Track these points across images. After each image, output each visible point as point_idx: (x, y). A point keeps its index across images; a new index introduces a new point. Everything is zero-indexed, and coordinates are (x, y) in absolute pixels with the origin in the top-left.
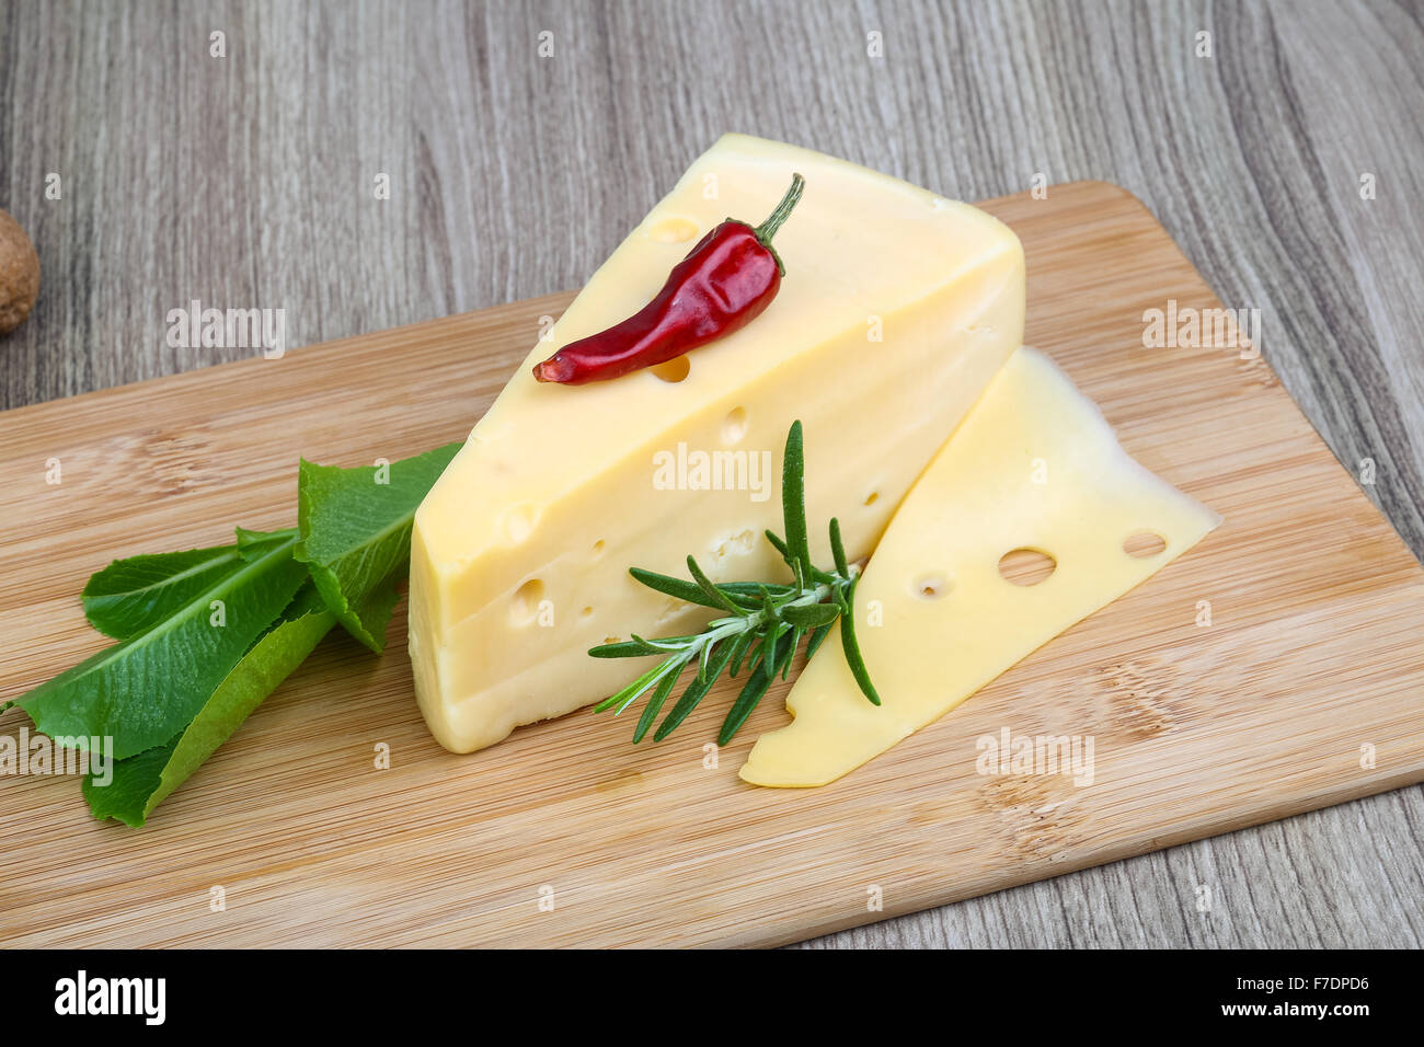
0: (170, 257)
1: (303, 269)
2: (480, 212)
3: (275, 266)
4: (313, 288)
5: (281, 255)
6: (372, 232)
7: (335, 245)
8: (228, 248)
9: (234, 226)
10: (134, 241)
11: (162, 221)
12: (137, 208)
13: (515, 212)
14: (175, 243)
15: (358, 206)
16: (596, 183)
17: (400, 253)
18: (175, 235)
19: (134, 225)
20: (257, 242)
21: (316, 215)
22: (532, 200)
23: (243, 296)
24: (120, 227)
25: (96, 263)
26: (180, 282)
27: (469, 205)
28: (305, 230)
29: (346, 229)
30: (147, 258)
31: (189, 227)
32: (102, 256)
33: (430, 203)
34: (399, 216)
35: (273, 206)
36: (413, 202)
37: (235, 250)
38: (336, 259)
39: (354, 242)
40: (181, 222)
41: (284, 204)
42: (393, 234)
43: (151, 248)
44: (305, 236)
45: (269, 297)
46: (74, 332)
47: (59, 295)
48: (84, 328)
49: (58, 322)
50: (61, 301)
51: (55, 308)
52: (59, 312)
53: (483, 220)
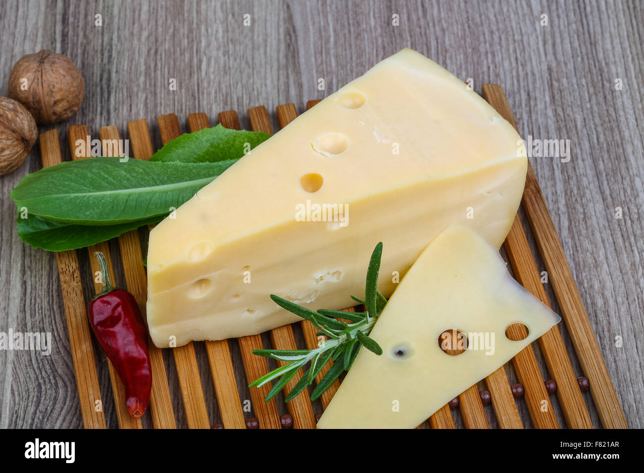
0: (153, 74)
1: (223, 86)
2: (318, 55)
3: (209, 83)
4: (229, 99)
5: (212, 77)
6: (261, 65)
7: (241, 72)
8: (184, 71)
9: (187, 55)
10: (134, 63)
11: (149, 51)
12: (136, 42)
13: (337, 57)
14: (156, 65)
15: (253, 48)
16: (380, 41)
17: (275, 79)
18: (156, 61)
19: (134, 53)
20: (199, 68)
21: (231, 52)
22: (346, 50)
23: (192, 101)
24: (127, 54)
25: (114, 75)
26: (158, 91)
27: (312, 51)
28: (225, 61)
29: (247, 62)
30: (140, 74)
31: (163, 56)
32: (117, 72)
33: (292, 48)
34: (275, 55)
35: (208, 45)
36: (283, 47)
37: (187, 72)
38: (241, 81)
39: (250, 71)
40: (159, 52)
41: (214, 44)
42: (271, 68)
43: (143, 68)
44: (225, 66)
45: (205, 103)
46: (101, 119)
47: (93, 95)
48: (107, 117)
49: (93, 113)
50: (94, 99)
51: (91, 103)
52: (93, 106)
53: (319, 62)
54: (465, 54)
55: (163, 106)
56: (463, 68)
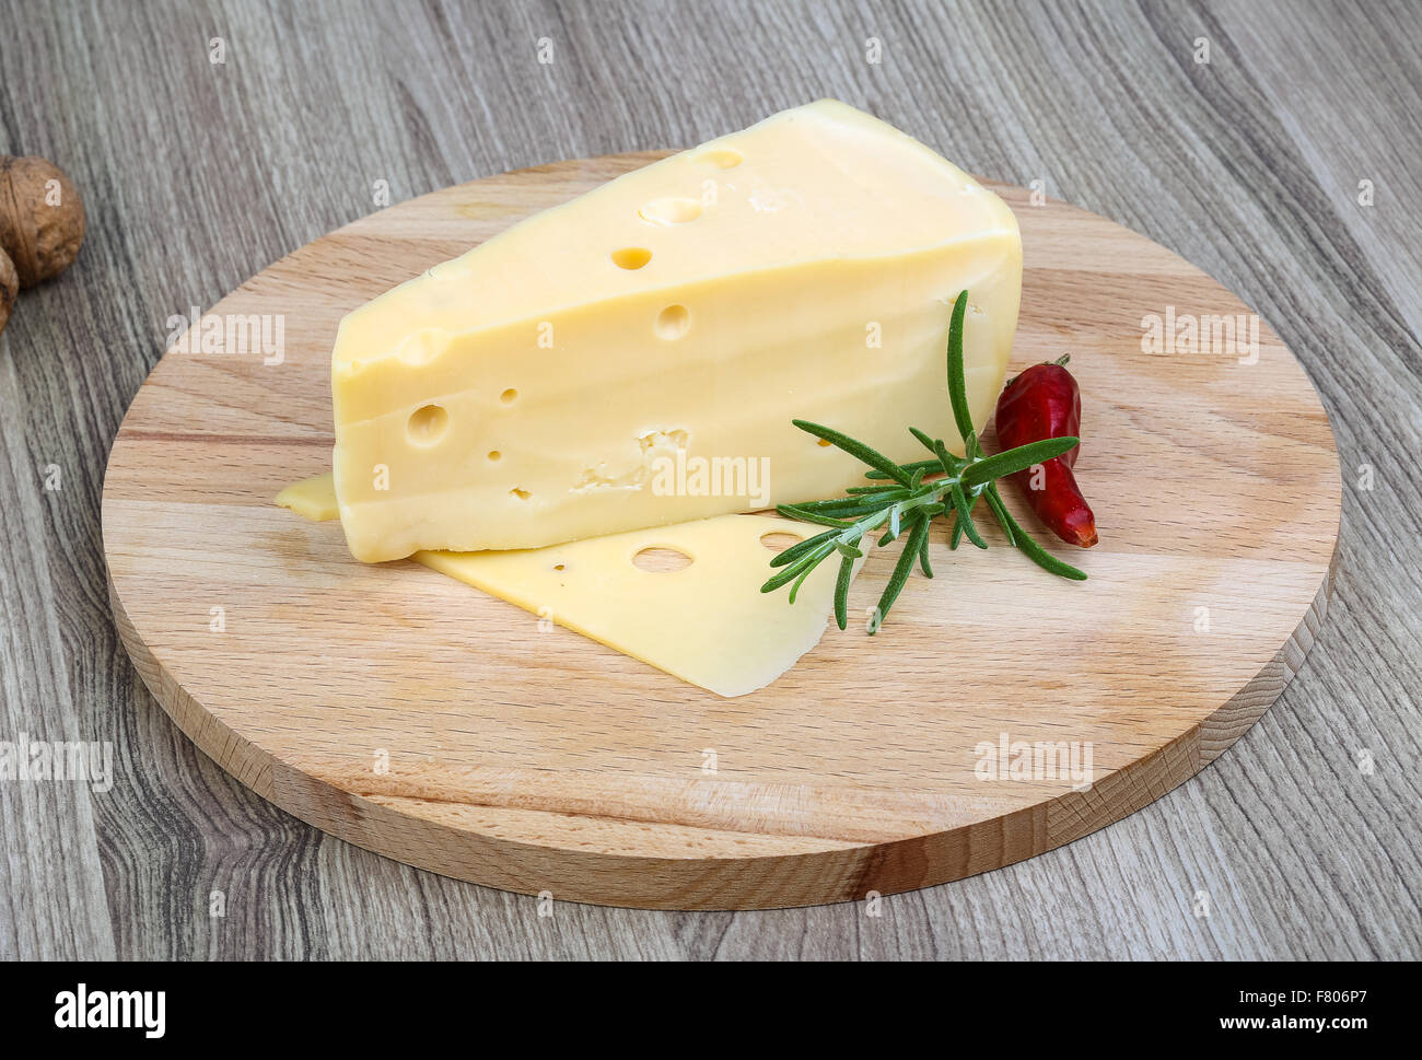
0: (191, 202)
1: (318, 201)
2: (470, 141)
3: (292, 200)
4: (332, 215)
5: (295, 192)
6: (374, 164)
7: (342, 179)
8: (244, 190)
9: (244, 171)
10: (153, 192)
11: (175, 172)
12: (148, 165)
13: (503, 137)
14: (193, 190)
15: (355, 145)
16: (571, 108)
17: (405, 180)
18: (191, 184)
19: (149, 179)
20: (269, 182)
21: (318, 156)
22: (516, 127)
23: (268, 228)
24: (138, 182)
25: (123, 213)
26: (206, 222)
27: (459, 136)
28: (311, 170)
29: (350, 165)
30: (169, 204)
31: (202, 175)
32: (127, 207)
33: (421, 137)
34: (396, 150)
35: (277, 151)
36: (406, 138)
37: (250, 191)
38: (347, 189)
39: (359, 175)
40: (194, 172)
41: (286, 149)
42: (394, 167)
43: (171, 196)
44: (313, 175)
45: (292, 226)
46: (118, 271)
47: (95, 242)
48: (126, 267)
49: (100, 264)
50: (98, 247)
51: (94, 254)
52: (98, 256)
53: (475, 147)
54: (724, 107)
55: (220, 240)
56: (724, 123)
